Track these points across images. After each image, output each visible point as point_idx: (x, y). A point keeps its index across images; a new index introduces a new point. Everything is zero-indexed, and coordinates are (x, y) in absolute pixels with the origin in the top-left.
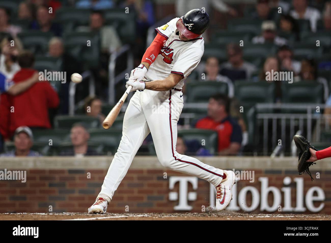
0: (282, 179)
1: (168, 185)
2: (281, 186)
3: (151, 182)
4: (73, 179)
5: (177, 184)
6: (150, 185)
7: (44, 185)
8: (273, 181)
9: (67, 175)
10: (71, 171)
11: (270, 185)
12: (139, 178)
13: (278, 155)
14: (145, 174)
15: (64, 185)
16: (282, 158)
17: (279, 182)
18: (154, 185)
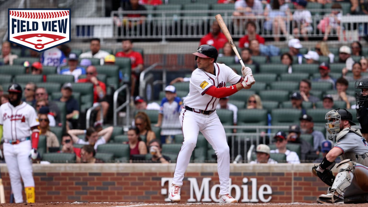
0: (242, 179)
1: (160, 183)
2: (240, 184)
3: (148, 181)
4: (93, 179)
5: (167, 183)
6: (147, 184)
7: (72, 184)
8: (236, 181)
9: (88, 176)
10: (91, 174)
11: (232, 183)
12: (139, 179)
13: (238, 162)
14: (144, 176)
15: (86, 184)
16: (241, 164)
17: (239, 181)
18: (150, 184)
